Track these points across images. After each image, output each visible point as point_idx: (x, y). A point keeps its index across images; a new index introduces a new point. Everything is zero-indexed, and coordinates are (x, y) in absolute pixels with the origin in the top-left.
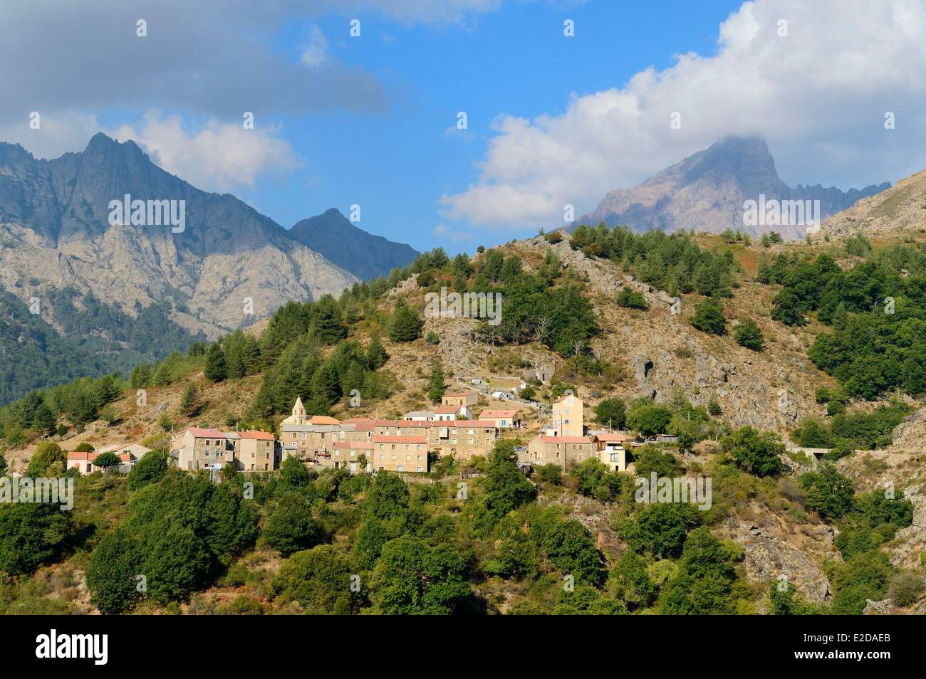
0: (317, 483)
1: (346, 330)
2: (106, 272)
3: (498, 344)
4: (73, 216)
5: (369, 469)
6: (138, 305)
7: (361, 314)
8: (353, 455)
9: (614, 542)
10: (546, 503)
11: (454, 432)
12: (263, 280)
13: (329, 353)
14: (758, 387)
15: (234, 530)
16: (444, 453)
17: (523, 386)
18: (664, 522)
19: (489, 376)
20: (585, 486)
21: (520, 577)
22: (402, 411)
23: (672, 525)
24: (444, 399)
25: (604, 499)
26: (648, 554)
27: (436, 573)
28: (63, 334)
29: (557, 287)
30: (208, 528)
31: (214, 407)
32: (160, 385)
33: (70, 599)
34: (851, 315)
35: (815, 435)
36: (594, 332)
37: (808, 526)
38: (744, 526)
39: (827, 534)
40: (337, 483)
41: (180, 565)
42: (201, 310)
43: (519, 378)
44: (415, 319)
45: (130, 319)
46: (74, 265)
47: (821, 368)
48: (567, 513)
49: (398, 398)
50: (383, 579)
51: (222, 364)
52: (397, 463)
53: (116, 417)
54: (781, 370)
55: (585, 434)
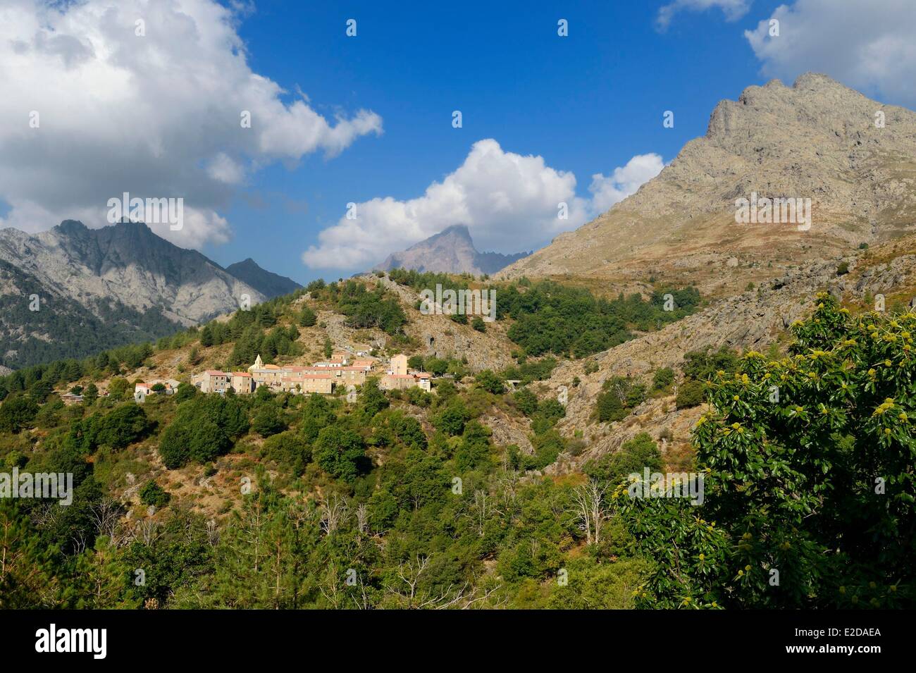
0: (276, 399)
1: (276, 320)
2: (128, 289)
3: (356, 328)
4: (109, 260)
5: (301, 392)
6: (145, 307)
7: (282, 312)
8: (293, 384)
9: (430, 427)
10: (394, 409)
11: (344, 372)
12: (212, 295)
13: (268, 332)
14: (485, 350)
15: (238, 424)
16: (339, 384)
17: (371, 350)
18: (454, 418)
19: (354, 344)
20: (413, 400)
21: (385, 446)
22: (311, 362)
23: (458, 419)
24: (332, 356)
25: (422, 406)
26: (447, 434)
27: (348, 445)
28: (104, 322)
29: (384, 300)
30: (224, 423)
31: (207, 360)
32: (175, 348)
33: (148, 461)
34: (526, 315)
35: (513, 374)
36: (405, 322)
37: (519, 418)
38: (491, 418)
39: (528, 422)
40: (287, 399)
41: (211, 443)
42: (178, 310)
43: (368, 345)
44: (313, 315)
45: (141, 314)
46: (110, 285)
47: (513, 341)
48: (406, 414)
49: (307, 355)
50: (320, 449)
51: (210, 338)
52: (316, 389)
53: (153, 365)
54: (495, 342)
55: (408, 373)
